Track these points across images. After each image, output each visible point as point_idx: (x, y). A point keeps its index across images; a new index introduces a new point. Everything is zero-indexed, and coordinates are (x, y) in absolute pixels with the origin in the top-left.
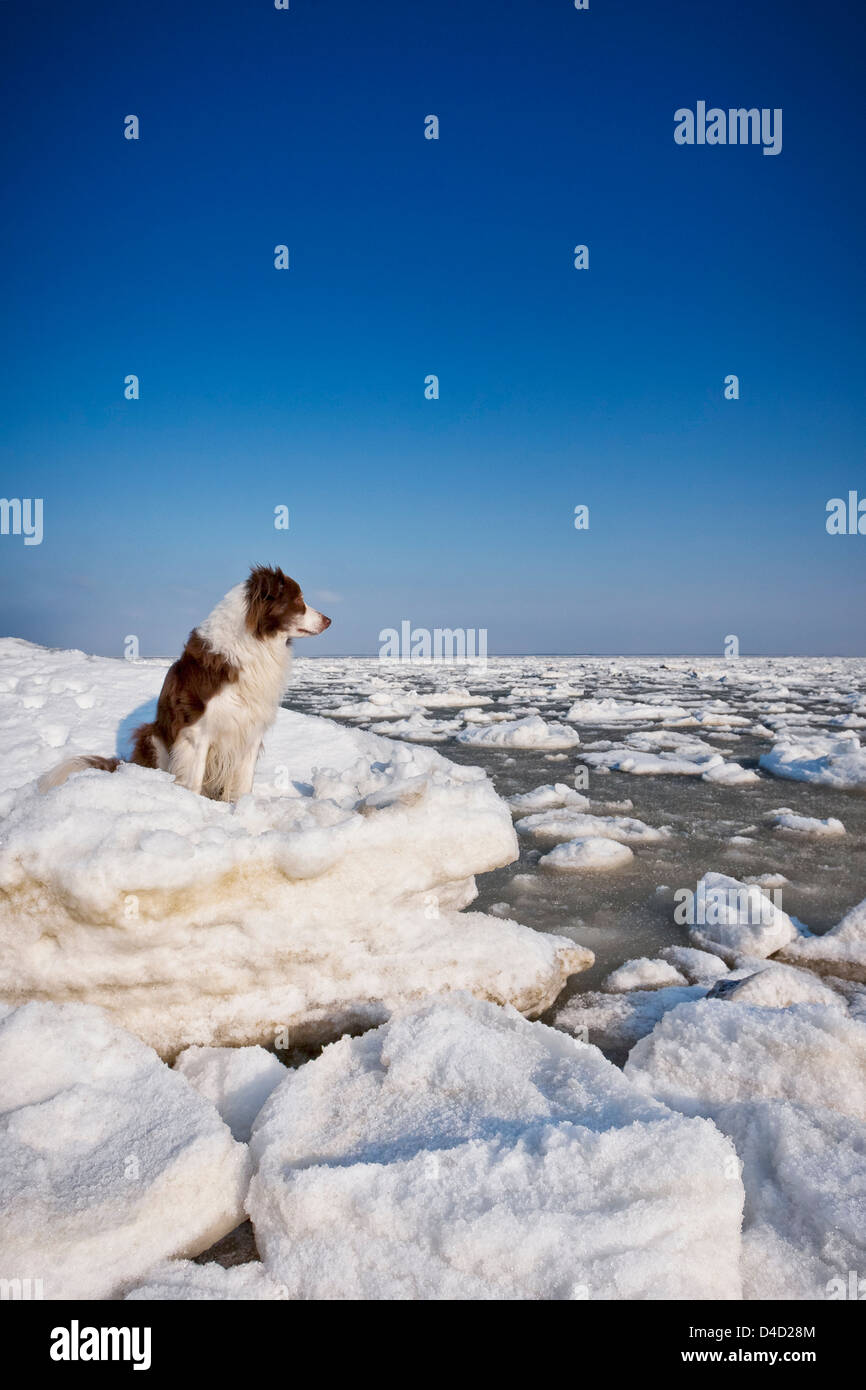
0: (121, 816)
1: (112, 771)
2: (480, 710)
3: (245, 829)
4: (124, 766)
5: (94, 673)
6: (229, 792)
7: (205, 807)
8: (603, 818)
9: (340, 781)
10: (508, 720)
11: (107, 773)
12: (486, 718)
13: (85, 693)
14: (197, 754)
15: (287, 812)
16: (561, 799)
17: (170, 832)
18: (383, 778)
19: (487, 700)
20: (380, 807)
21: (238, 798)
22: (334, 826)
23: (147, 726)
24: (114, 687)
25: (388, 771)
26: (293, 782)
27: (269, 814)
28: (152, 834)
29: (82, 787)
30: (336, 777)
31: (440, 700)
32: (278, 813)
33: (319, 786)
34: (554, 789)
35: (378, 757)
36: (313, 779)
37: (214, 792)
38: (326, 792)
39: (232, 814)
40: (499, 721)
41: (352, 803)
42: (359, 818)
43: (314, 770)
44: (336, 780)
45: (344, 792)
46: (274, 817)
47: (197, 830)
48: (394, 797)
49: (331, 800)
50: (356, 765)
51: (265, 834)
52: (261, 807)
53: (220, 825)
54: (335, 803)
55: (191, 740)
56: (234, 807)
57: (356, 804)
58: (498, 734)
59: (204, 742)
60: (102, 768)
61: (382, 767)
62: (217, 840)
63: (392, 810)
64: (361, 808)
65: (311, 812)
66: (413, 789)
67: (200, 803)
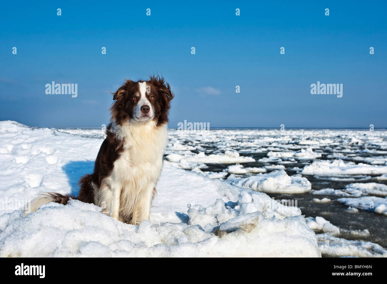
0: (69, 232)
1: (65, 204)
2: (242, 166)
3: (143, 242)
4: (72, 201)
5: (57, 143)
6: (136, 218)
7: (119, 227)
8: (352, 242)
9: (205, 213)
10: (263, 173)
11: (62, 205)
12: (244, 171)
13: (51, 155)
14: (113, 195)
15: (170, 232)
16: (320, 227)
17: (98, 243)
18: (233, 212)
19: (251, 160)
20: (229, 231)
21: (141, 222)
22: (199, 242)
23: (89, 176)
24: (69, 151)
25: (237, 208)
26: (176, 213)
27: (159, 234)
28: (87, 243)
29: (47, 214)
30: (202, 211)
31: (215, 159)
32: (165, 232)
33: (192, 216)
34: (315, 220)
35: (231, 199)
36: (188, 211)
37: (127, 219)
38: (195, 220)
39: (137, 232)
40: (256, 174)
41: (211, 228)
42: (215, 238)
43: (189, 206)
44: (203, 212)
45: (208, 221)
46: (162, 235)
47: (115, 242)
48: (237, 226)
49: (198, 225)
50: (216, 204)
51: (156, 246)
52: (154, 229)
53: (129, 239)
54: (200, 228)
55: (109, 186)
56: (138, 228)
57: (214, 229)
58: (253, 182)
59: (117, 187)
60: (59, 202)
61: (232, 205)
62: (126, 249)
63: (236, 234)
64: (217, 231)
65: (185, 233)
66: (250, 221)
67: (116, 225)
